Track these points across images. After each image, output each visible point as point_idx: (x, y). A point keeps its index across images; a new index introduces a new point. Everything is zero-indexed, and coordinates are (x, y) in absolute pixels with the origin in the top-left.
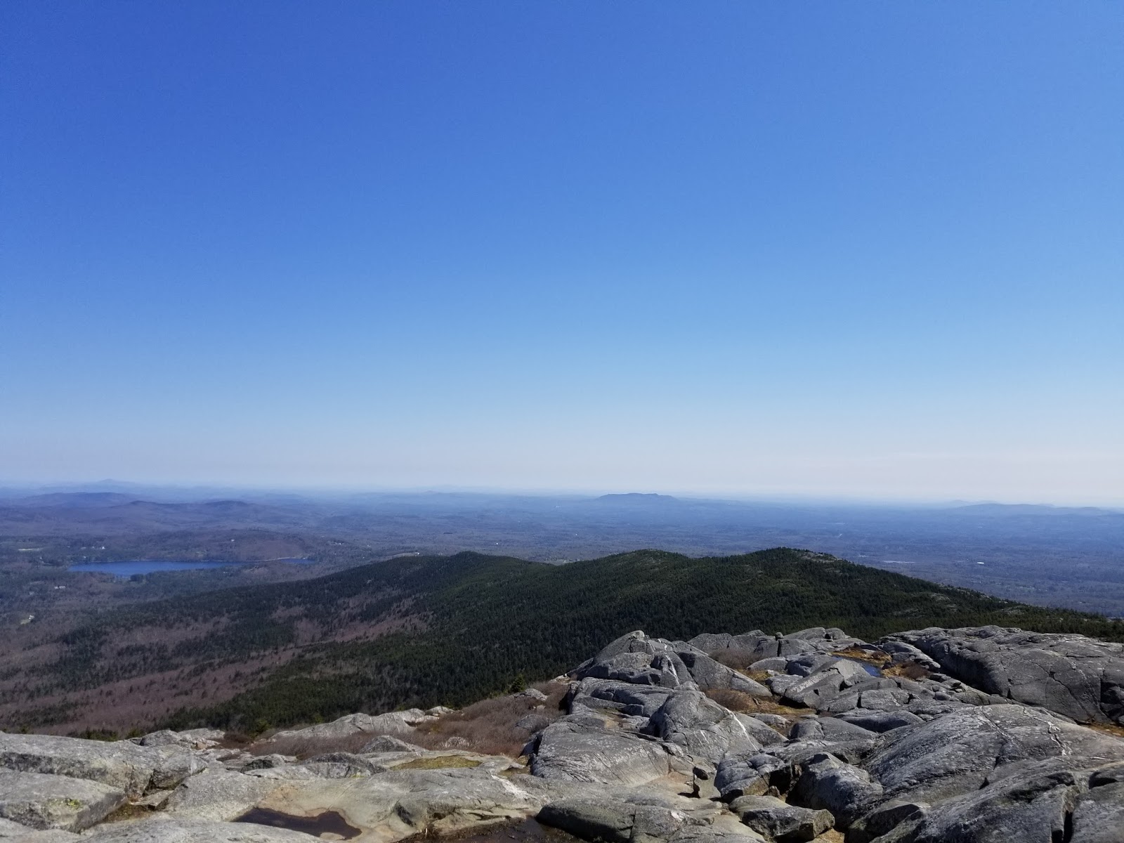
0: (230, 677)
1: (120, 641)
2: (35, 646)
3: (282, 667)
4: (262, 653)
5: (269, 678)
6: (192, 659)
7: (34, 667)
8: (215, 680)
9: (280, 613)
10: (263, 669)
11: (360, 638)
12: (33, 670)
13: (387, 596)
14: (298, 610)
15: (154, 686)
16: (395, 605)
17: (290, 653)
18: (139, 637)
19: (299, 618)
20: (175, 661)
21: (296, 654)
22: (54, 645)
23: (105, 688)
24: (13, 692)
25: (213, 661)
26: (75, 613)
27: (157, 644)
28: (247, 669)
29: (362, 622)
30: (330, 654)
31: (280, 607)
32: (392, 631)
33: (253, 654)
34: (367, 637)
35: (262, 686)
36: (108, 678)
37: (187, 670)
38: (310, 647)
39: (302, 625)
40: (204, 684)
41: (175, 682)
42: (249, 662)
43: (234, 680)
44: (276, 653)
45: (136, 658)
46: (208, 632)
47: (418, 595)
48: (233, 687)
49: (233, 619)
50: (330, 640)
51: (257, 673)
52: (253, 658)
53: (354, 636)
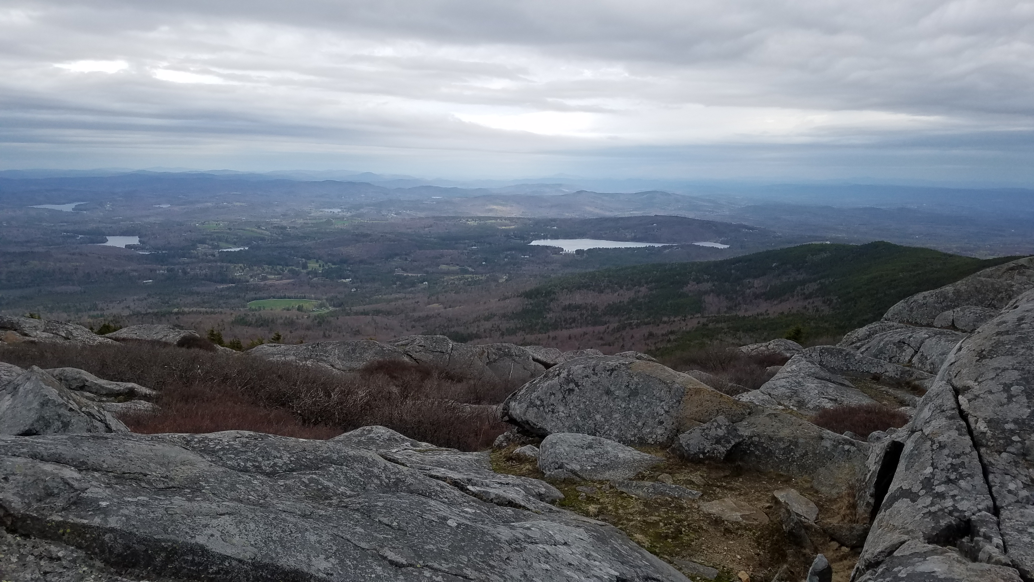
0: (644, 335)
1: (565, 299)
2: (506, 298)
3: (688, 333)
4: (672, 319)
5: (675, 340)
6: (617, 318)
7: (504, 314)
8: (632, 337)
9: (691, 287)
10: (672, 333)
11: (762, 314)
12: (504, 316)
13: (792, 280)
14: (707, 286)
15: (586, 336)
16: (799, 288)
17: (695, 321)
18: (578, 298)
19: (706, 293)
20: (606, 319)
21: (701, 322)
22: (519, 298)
23: (552, 334)
24: (491, 330)
25: (632, 321)
26: (535, 276)
27: (591, 304)
28: (659, 331)
29: (766, 300)
30: (731, 325)
31: (690, 282)
32: (794, 311)
33: (665, 319)
34: (769, 314)
35: (669, 345)
36: (555, 326)
37: (611, 327)
38: (714, 318)
39: (709, 299)
40: (623, 339)
41: (601, 335)
42: (661, 326)
43: (648, 339)
44: (684, 320)
45: (575, 314)
46: (630, 298)
47: (823, 281)
48: (646, 344)
49: (651, 289)
50: (734, 313)
51: (666, 335)
52: (665, 322)
53: (755, 313)
